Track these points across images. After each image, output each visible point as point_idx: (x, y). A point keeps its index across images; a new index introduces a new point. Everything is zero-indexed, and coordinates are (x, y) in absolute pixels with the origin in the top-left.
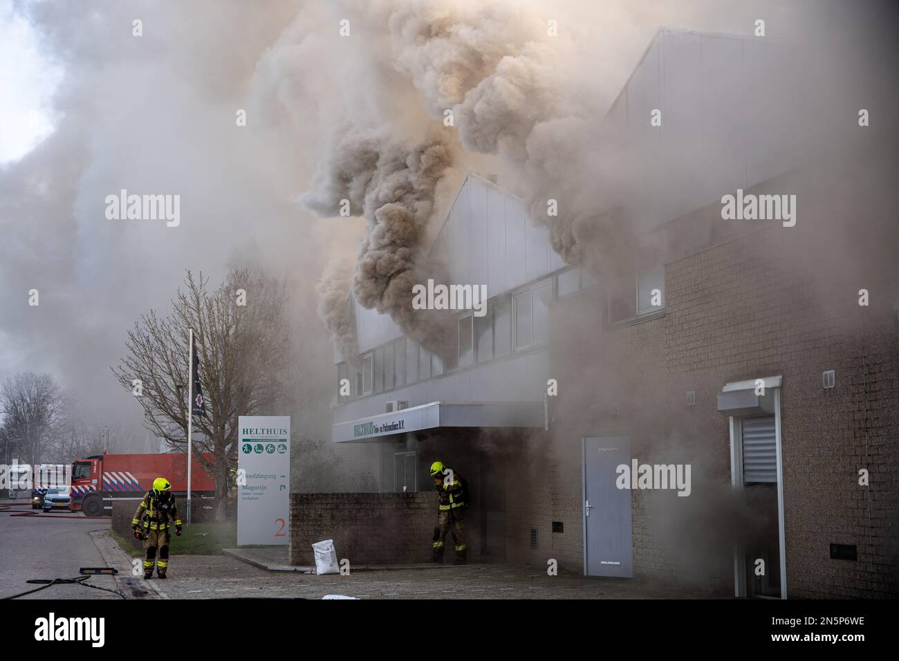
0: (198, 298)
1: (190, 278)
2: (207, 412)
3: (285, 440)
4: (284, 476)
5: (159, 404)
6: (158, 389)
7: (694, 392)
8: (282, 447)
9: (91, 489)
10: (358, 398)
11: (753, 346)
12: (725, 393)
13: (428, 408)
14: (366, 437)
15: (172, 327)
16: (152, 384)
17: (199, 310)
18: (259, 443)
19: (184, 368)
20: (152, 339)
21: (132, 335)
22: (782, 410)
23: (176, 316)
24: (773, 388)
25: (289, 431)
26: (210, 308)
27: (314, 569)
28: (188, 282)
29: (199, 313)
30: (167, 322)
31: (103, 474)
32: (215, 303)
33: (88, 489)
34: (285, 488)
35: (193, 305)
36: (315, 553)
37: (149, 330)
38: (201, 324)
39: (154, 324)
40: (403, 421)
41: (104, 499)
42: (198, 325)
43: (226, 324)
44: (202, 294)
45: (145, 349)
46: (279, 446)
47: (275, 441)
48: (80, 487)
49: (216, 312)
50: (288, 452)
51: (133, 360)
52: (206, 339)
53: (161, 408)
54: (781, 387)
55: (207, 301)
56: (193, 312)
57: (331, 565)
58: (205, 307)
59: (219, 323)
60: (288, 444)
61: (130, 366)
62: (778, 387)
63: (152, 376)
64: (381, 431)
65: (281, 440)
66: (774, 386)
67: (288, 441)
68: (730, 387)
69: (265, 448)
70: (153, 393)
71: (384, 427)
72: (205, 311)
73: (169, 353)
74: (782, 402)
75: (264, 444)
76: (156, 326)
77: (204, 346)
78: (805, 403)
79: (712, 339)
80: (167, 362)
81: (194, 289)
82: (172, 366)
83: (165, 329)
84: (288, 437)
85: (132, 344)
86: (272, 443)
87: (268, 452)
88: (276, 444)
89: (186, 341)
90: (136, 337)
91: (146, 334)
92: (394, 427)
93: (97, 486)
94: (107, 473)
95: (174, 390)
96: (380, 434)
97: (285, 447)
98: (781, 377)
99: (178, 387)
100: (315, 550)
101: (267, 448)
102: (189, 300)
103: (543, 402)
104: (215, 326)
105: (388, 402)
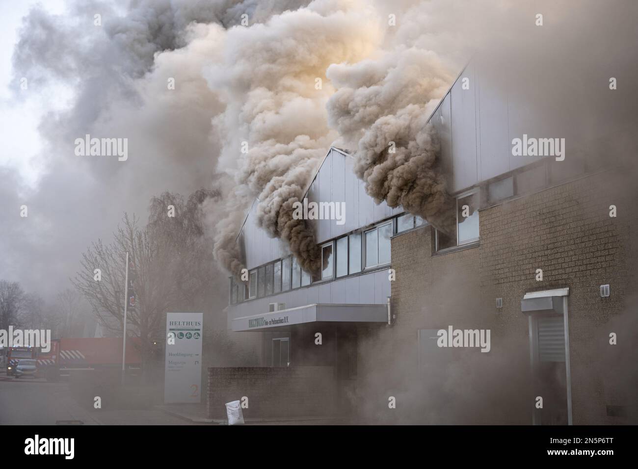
0: (131, 231)
1: (126, 217)
2: (136, 310)
3: (199, 330)
4: (198, 355)
5: (103, 303)
6: (102, 294)
7: (501, 299)
8: (196, 335)
9: (51, 362)
10: (246, 300)
11: (547, 267)
12: (525, 299)
13: (307, 308)
14: (259, 327)
15: (113, 251)
16: (98, 290)
17: (132, 239)
18: (181, 331)
19: (121, 279)
20: (98, 258)
21: (85, 256)
22: (569, 312)
23: (116, 243)
24: (562, 297)
25: (201, 323)
26: (140, 238)
27: (226, 421)
28: (125, 220)
29: (132, 242)
30: (109, 247)
31: (60, 352)
32: (143, 235)
33: (49, 362)
34: (198, 363)
35: (128, 236)
36: (228, 410)
37: (97, 253)
38: (133, 249)
39: (100, 249)
40: (287, 317)
41: (61, 369)
42: (131, 250)
43: (151, 249)
44: (134, 228)
45: (94, 266)
46: (195, 334)
47: (192, 330)
48: (43, 361)
49: (144, 241)
50: (201, 338)
51: (85, 273)
52: (136, 259)
53: (104, 306)
54: (568, 296)
55: (138, 234)
56: (128, 241)
57: (239, 418)
58: (136, 238)
59: (146, 248)
60: (201, 332)
61: (83, 278)
62: (566, 296)
63: (99, 284)
64: (270, 324)
65: (196, 330)
66: (563, 295)
67: (201, 330)
68: (528, 296)
69: (185, 335)
70: (99, 296)
71: (272, 321)
72: (137, 240)
73: (110, 269)
74: (569, 305)
75: (185, 332)
76: (102, 250)
77: (135, 264)
78: (587, 307)
79: (515, 262)
80: (109, 275)
81: (129, 226)
82: (112, 278)
83: (108, 252)
84: (201, 327)
85: (85, 262)
86: (189, 331)
87: (187, 338)
88: (193, 333)
89: (122, 260)
90: (88, 257)
91: (95, 255)
92: (281, 321)
93: (55, 360)
94: (63, 351)
95: (113, 294)
96: (269, 326)
97: (199, 334)
98: (568, 289)
99: (116, 292)
100: (227, 408)
101: (186, 335)
102: (125, 232)
103: (387, 305)
104: (143, 250)
105: (271, 304)
